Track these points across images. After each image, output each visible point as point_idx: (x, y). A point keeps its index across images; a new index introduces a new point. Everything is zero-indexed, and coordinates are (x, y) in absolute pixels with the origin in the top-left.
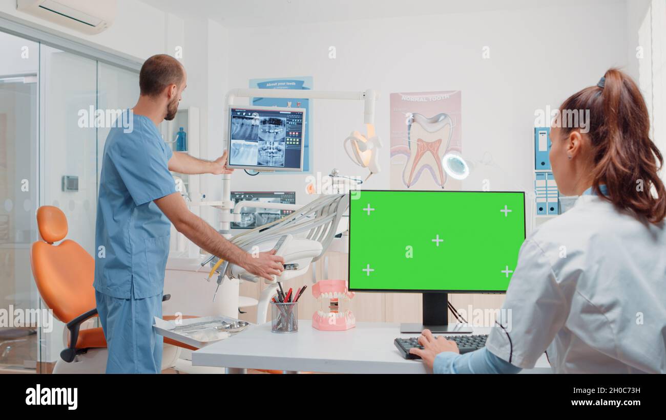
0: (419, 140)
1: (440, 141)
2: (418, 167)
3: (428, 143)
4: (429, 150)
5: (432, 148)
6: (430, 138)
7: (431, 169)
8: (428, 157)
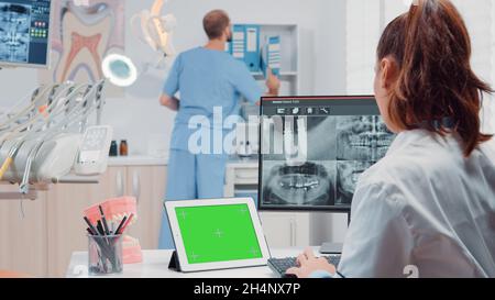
0: (74, 34)
1: (99, 36)
2: (73, 66)
3: (84, 38)
4: (85, 45)
5: (91, 43)
6: (87, 32)
7: (88, 68)
8: (84, 55)
